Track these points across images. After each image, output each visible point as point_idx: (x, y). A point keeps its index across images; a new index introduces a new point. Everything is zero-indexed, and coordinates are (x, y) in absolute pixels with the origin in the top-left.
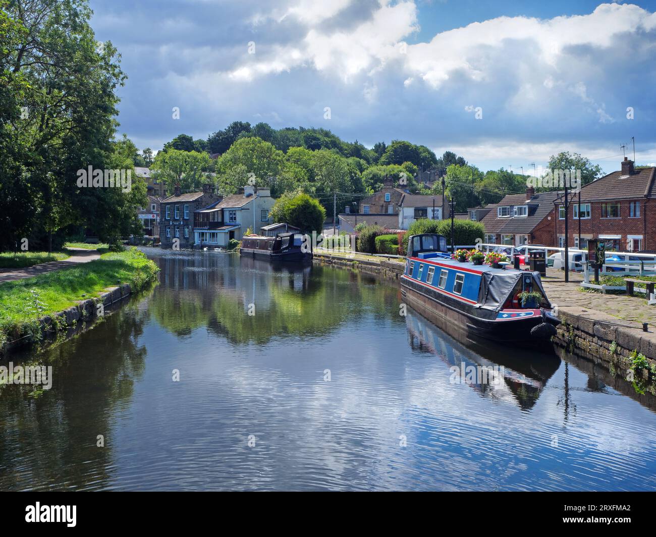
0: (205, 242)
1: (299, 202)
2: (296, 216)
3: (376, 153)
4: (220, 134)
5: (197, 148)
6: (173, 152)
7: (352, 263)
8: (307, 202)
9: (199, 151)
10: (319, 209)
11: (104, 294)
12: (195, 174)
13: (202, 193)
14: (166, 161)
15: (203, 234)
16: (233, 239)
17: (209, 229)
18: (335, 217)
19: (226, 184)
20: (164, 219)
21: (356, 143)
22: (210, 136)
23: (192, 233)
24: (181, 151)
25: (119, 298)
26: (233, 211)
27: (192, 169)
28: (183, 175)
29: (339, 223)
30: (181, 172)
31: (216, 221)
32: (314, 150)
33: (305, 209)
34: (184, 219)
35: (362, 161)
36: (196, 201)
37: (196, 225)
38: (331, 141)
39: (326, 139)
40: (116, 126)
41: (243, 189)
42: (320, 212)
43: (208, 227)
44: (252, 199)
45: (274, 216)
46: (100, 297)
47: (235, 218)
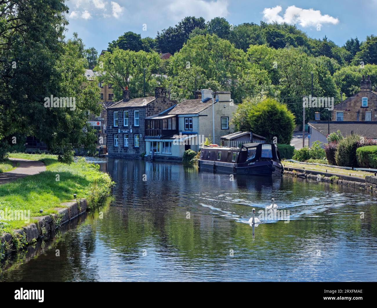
0: (157, 152)
1: (265, 108)
2: (261, 123)
3: (349, 51)
4: (170, 31)
5: (146, 47)
6: (118, 52)
7: (330, 178)
8: (273, 107)
9: (148, 51)
10: (288, 115)
11: (61, 210)
12: (144, 76)
13: (154, 97)
14: (111, 62)
15: (155, 144)
16: (189, 150)
17: (161, 138)
18: (304, 125)
19: (179, 87)
20: (111, 127)
21: (325, 39)
22: (159, 34)
23: (143, 142)
24: (128, 51)
25: (76, 214)
26: (188, 118)
27: (140, 71)
28: (131, 78)
29: (309, 132)
30: (128, 73)
31: (170, 128)
32: (277, 49)
33: (271, 116)
34: (133, 127)
35: (333, 61)
36: (148, 106)
37: (147, 133)
38: (297, 37)
39: (291, 35)
40: (64, 24)
41: (200, 93)
42: (288, 118)
43: (161, 135)
44: (210, 104)
45: (235, 123)
46: (58, 213)
47: (191, 126)
